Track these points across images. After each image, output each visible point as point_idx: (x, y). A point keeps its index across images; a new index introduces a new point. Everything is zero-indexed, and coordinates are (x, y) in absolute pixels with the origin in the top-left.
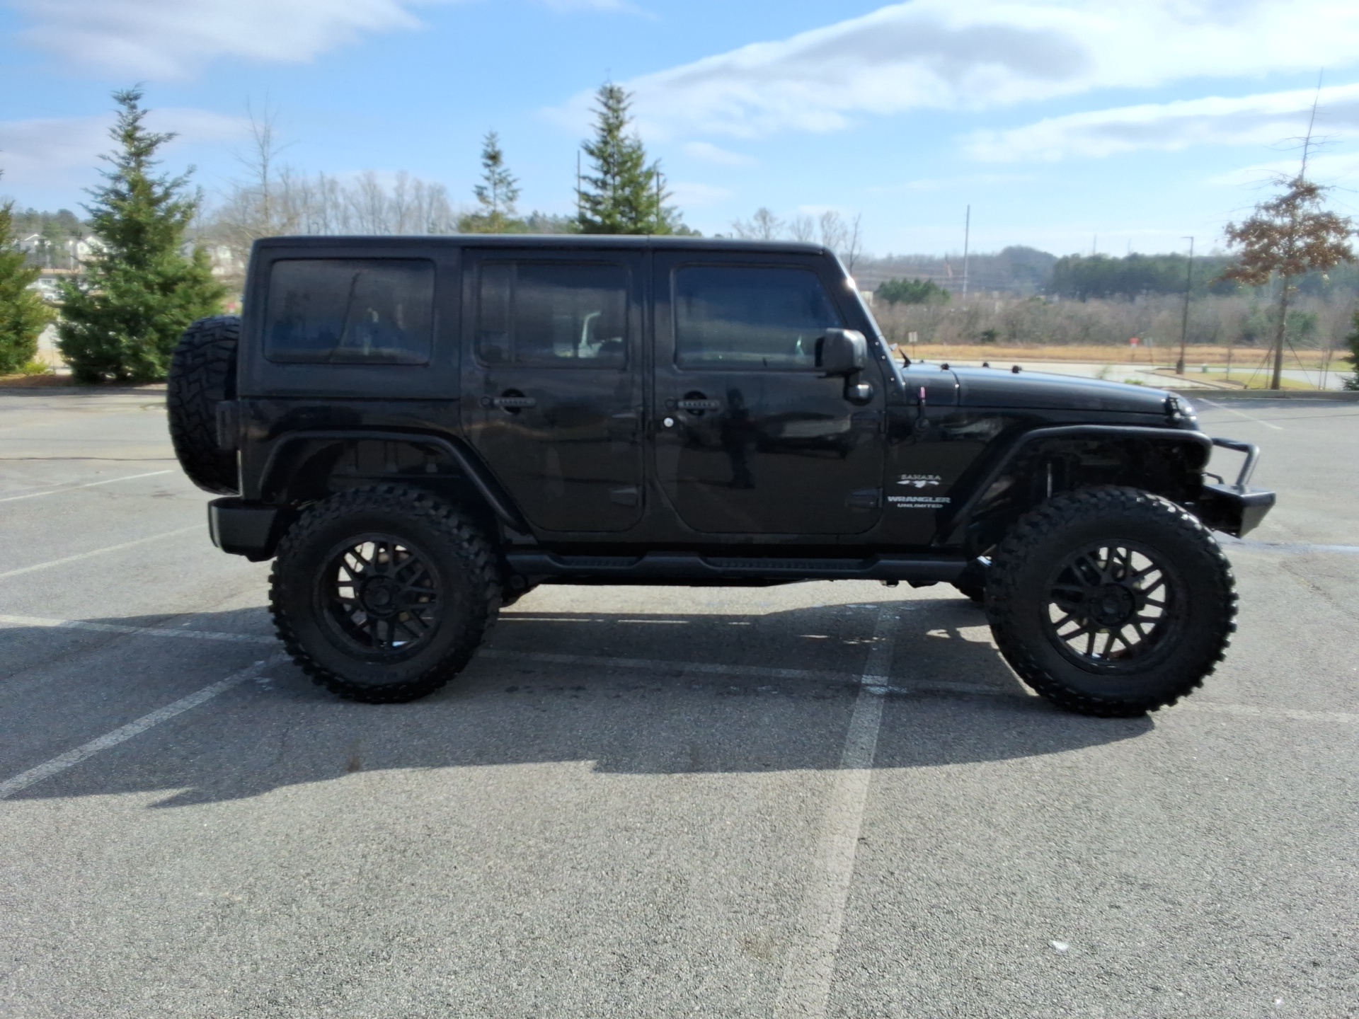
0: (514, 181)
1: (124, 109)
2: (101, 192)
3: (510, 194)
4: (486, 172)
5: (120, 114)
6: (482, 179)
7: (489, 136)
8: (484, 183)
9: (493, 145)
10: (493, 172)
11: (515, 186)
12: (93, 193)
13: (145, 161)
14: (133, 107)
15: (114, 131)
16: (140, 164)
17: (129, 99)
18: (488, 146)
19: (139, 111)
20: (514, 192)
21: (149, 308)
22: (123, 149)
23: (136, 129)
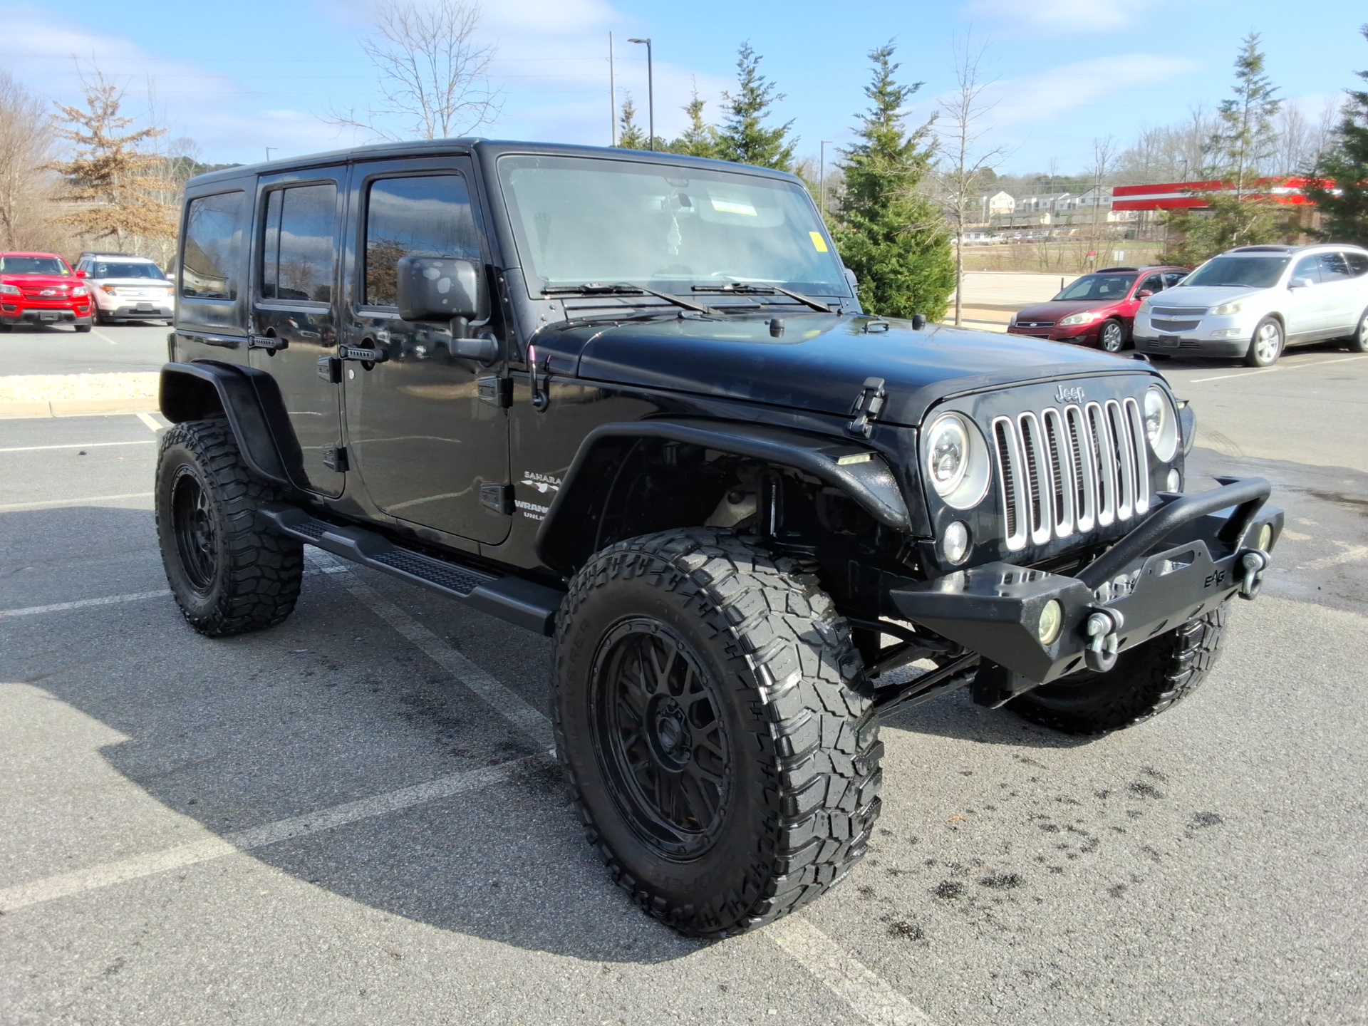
0: (1273, 90)
1: (878, 66)
2: (852, 149)
3: (1268, 107)
4: (1241, 82)
5: (875, 72)
6: (1232, 91)
7: (1248, 38)
8: (1233, 96)
9: (1253, 48)
10: (1248, 81)
11: (1274, 96)
12: (844, 152)
13: (893, 115)
14: (886, 63)
15: (868, 89)
16: (888, 119)
17: (882, 56)
18: (1246, 50)
19: (890, 65)
20: (1274, 103)
21: (871, 258)
22: (875, 105)
23: (885, 84)
